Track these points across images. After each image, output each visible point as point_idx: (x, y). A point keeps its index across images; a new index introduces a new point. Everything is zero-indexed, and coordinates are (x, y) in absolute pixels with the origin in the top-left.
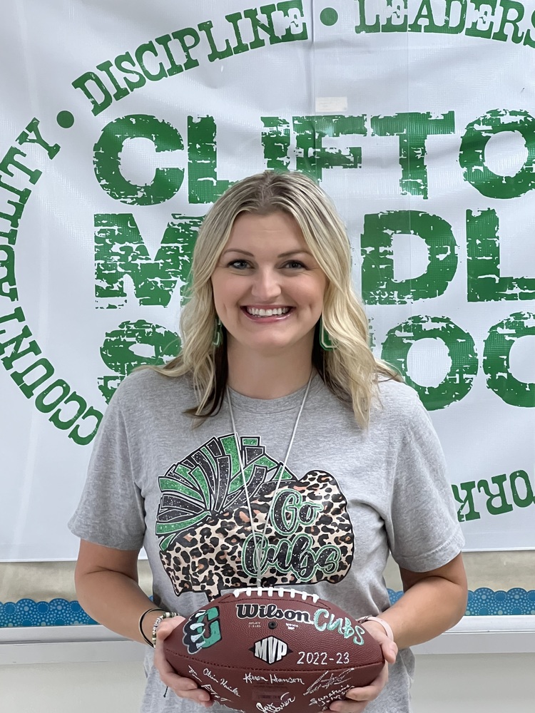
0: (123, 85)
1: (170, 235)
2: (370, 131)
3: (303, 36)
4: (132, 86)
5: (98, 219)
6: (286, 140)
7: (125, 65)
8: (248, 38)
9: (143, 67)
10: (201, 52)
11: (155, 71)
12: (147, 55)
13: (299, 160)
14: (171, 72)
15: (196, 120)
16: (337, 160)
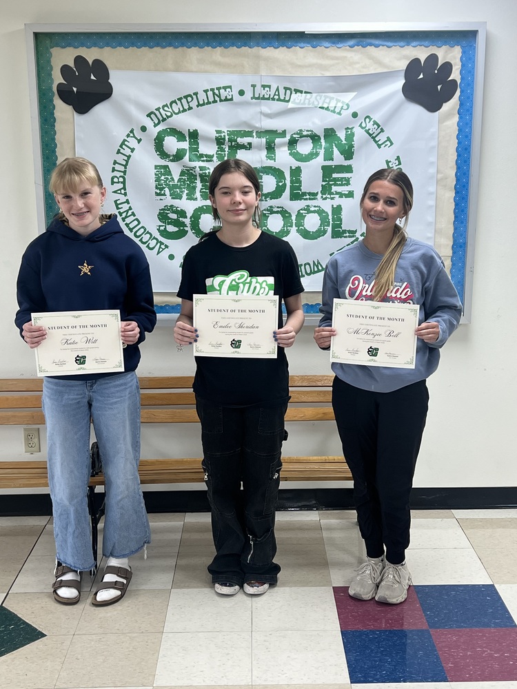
0: (165, 117)
1: (182, 174)
2: (255, 136)
3: (231, 99)
4: (168, 117)
5: (156, 167)
6: (224, 139)
7: (166, 108)
8: (211, 99)
9: (172, 109)
10: (194, 104)
11: (177, 111)
12: (174, 105)
13: (229, 146)
14: (183, 112)
15: (191, 131)
16: (243, 147)
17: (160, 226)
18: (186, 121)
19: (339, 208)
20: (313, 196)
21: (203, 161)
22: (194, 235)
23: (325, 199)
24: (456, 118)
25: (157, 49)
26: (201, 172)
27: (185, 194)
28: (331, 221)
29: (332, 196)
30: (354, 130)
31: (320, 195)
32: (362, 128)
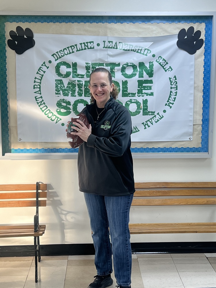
0: (60, 56)
1: (69, 83)
2: (105, 66)
3: (93, 48)
4: (62, 56)
5: (56, 80)
6: (90, 67)
7: (61, 52)
8: (83, 48)
9: (64, 52)
10: (75, 50)
11: (66, 53)
12: (65, 50)
14: (69, 54)
15: (74, 63)
17: (57, 109)
18: (71, 58)
19: (146, 100)
20: (133, 95)
21: (79, 78)
22: (74, 114)
23: (140, 96)
24: (203, 57)
25: (58, 23)
26: (78, 83)
27: (70, 93)
28: (142, 107)
29: (143, 95)
30: (153, 63)
31: (137, 94)
32: (158, 62)
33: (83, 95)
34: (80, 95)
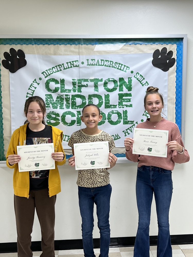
0: (50, 73)
1: (58, 98)
2: (89, 81)
3: (78, 66)
4: (51, 74)
5: (46, 95)
6: (76, 83)
7: (50, 70)
8: (70, 66)
9: (53, 71)
10: (62, 68)
11: (55, 71)
12: (54, 69)
13: (78, 86)
14: (57, 71)
15: (61, 79)
16: (84, 86)
17: (47, 120)
18: (59, 76)
19: (126, 111)
20: (115, 106)
21: (67, 92)
22: (63, 124)
23: (120, 107)
24: (175, 74)
25: (46, 45)
26: (66, 97)
27: (59, 106)
28: (123, 117)
29: (123, 106)
30: (132, 78)
31: (118, 106)
32: (135, 78)
33: (70, 107)
34: (68, 107)
